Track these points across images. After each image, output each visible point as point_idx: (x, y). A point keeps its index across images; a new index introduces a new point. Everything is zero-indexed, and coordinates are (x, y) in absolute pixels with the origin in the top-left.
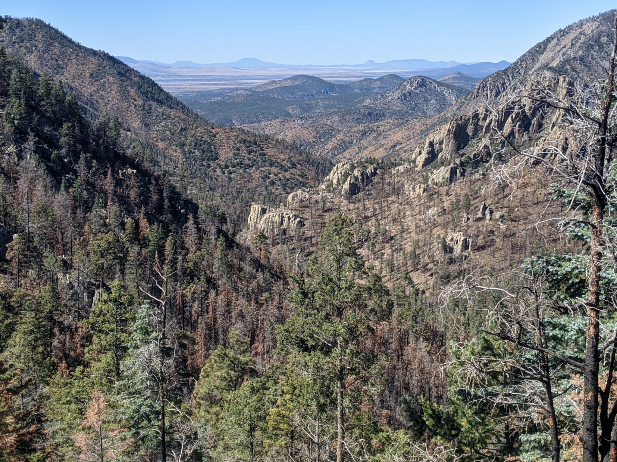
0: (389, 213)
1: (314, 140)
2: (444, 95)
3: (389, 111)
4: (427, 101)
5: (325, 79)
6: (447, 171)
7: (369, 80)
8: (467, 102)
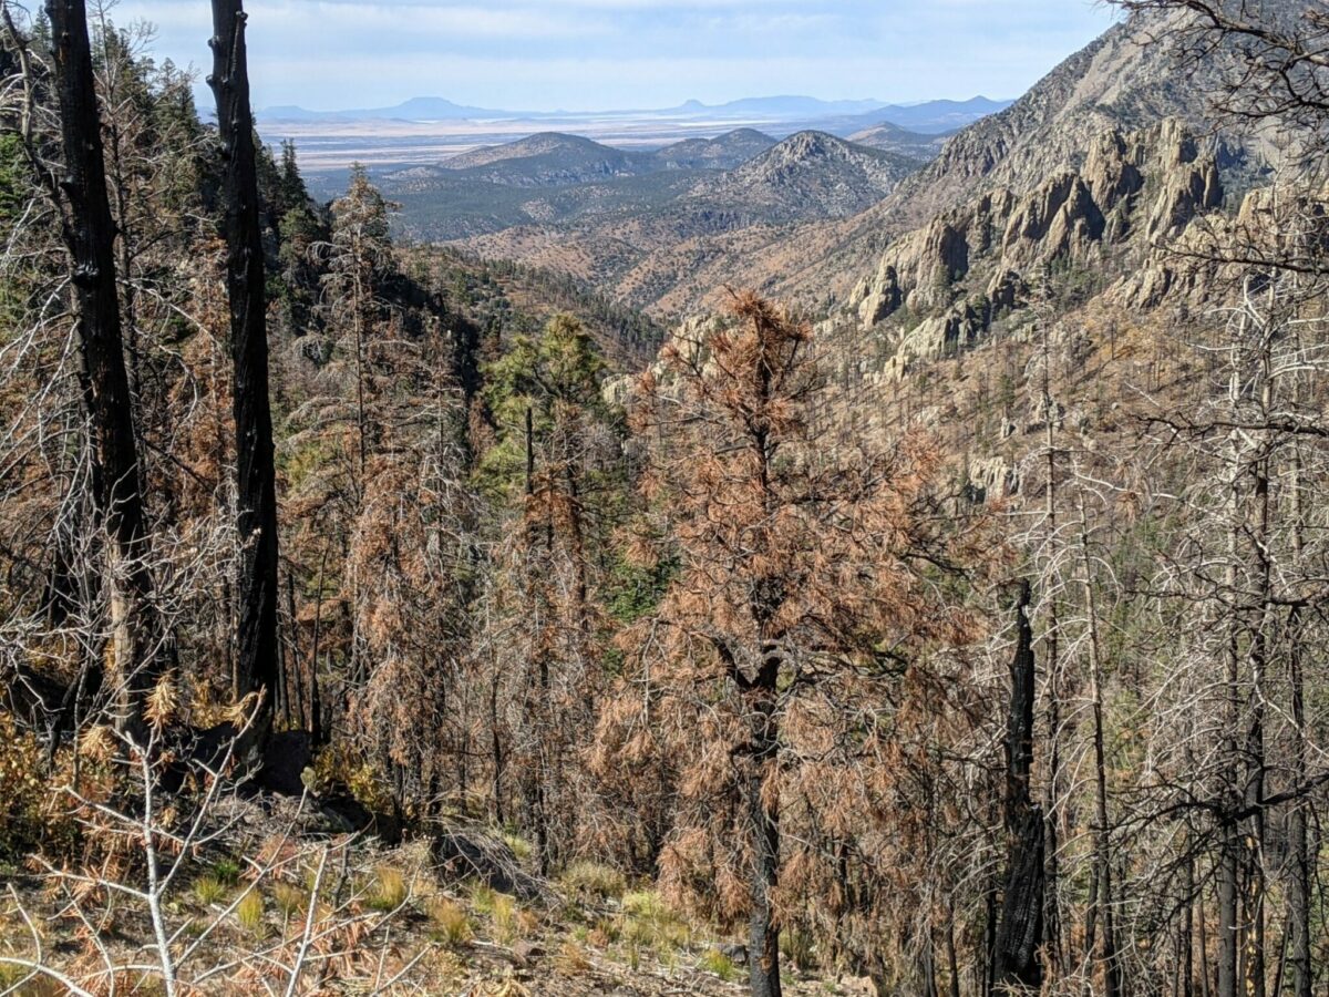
0: (830, 421)
1: (591, 273)
2: (863, 171)
3: (747, 208)
4: (827, 185)
5: (601, 142)
6: (939, 328)
7: (697, 142)
8: (923, 184)
